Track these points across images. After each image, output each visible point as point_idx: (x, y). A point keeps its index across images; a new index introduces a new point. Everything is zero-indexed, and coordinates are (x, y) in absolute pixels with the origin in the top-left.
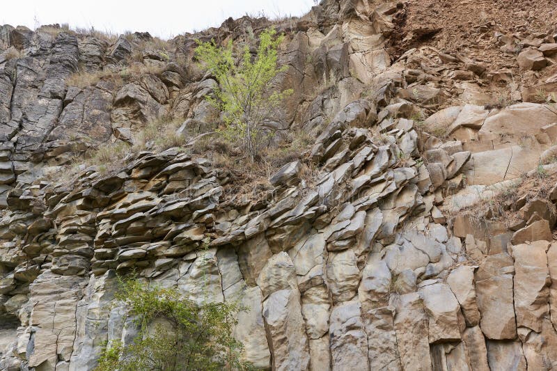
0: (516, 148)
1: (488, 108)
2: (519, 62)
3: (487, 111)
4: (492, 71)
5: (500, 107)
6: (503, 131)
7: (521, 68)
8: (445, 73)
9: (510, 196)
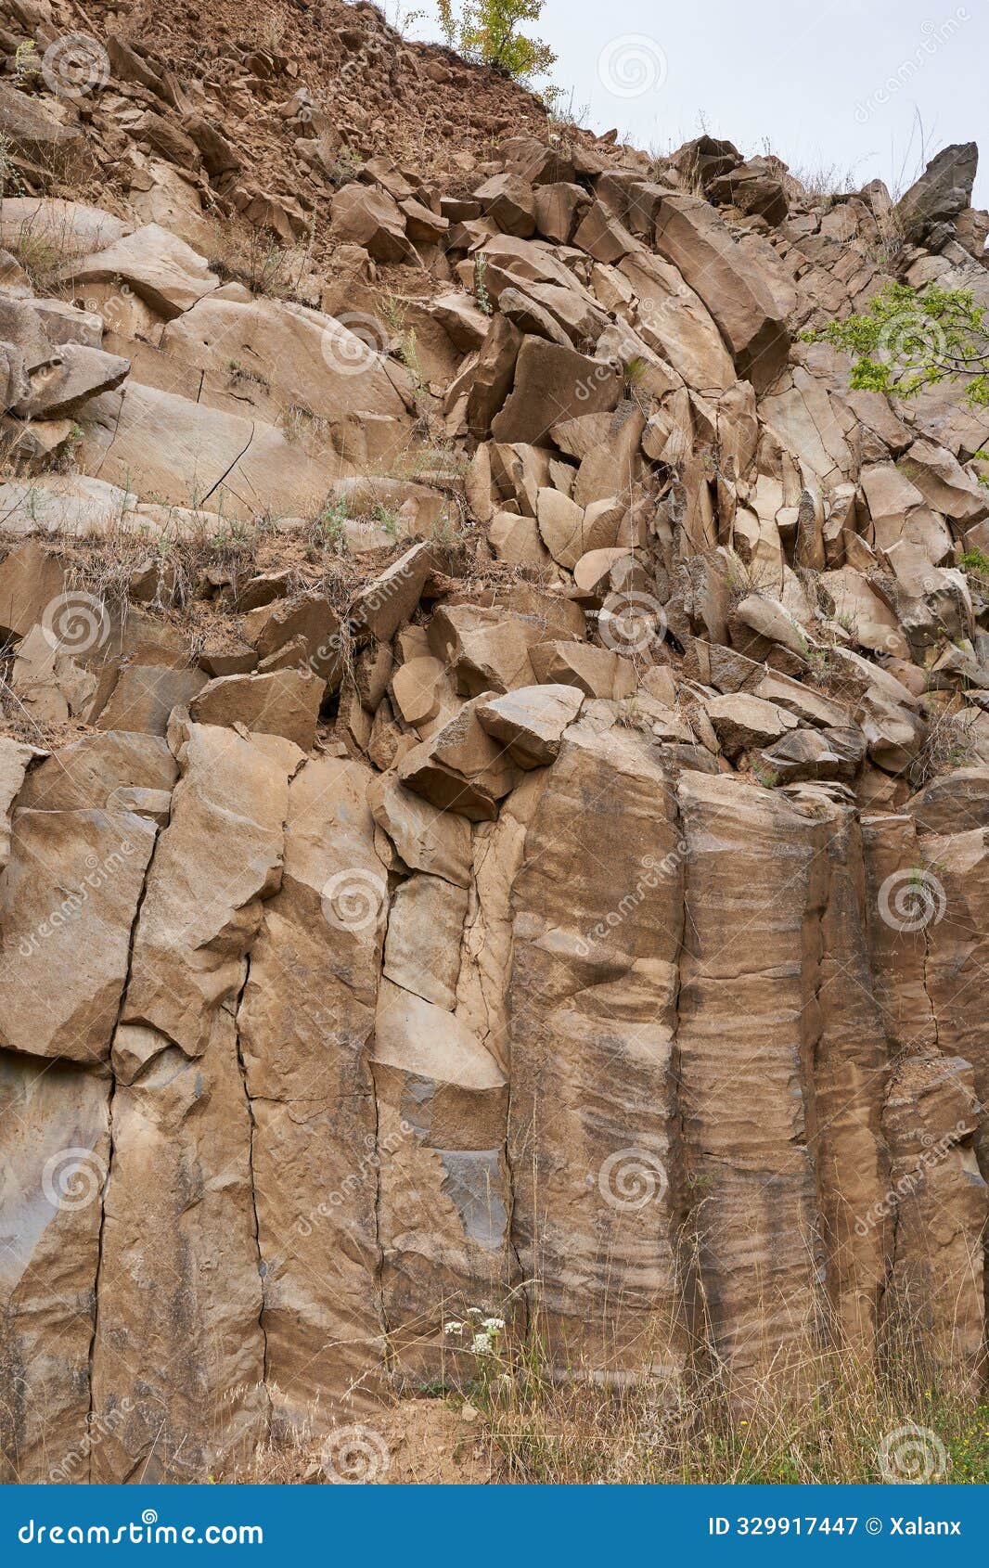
0: (269, 432)
1: (219, 269)
2: (334, 205)
3: (214, 280)
4: (255, 186)
5: (256, 288)
6: (245, 362)
7: (334, 227)
8: (111, 103)
9: (229, 556)
